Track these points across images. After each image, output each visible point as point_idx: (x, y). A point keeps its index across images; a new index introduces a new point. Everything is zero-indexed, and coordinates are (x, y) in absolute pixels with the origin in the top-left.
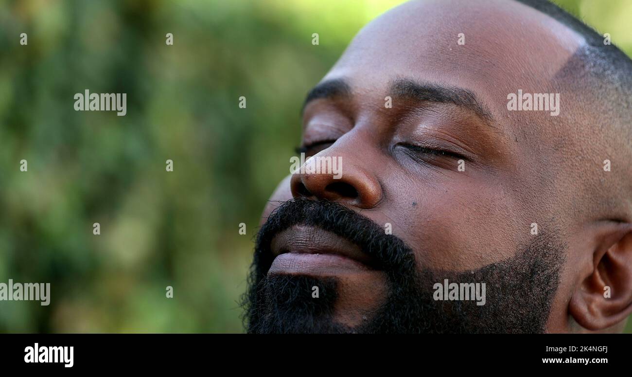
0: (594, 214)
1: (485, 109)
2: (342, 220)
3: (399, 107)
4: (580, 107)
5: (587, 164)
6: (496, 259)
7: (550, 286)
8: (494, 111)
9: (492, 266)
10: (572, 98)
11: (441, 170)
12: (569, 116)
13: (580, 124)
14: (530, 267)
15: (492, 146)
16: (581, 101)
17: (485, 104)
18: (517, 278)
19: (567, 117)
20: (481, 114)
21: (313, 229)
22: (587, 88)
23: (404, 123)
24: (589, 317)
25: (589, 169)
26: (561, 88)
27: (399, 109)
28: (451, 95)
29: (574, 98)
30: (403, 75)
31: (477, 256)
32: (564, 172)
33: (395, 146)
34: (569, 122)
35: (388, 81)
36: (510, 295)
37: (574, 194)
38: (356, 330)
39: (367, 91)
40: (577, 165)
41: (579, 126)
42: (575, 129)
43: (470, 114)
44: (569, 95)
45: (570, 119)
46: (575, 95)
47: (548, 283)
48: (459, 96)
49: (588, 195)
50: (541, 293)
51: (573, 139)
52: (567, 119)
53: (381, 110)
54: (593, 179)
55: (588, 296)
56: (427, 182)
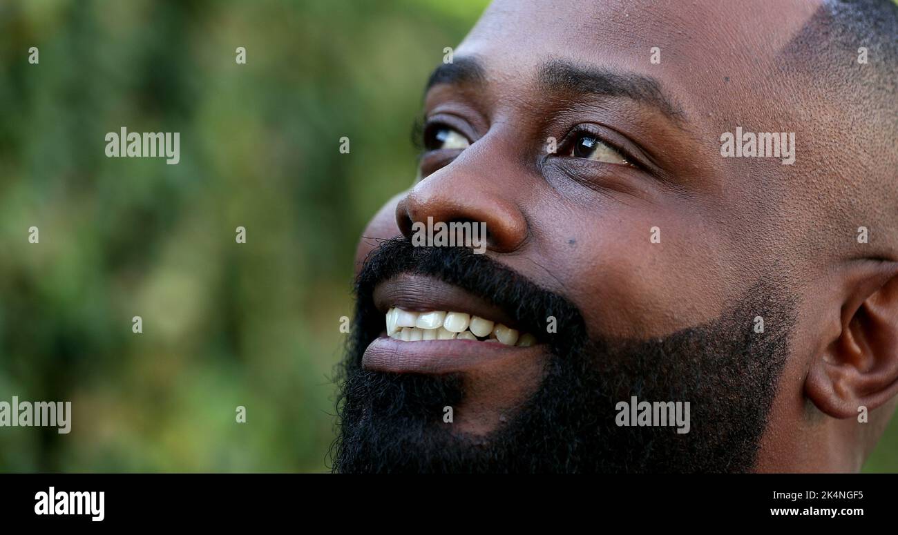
0: (842, 252)
1: (674, 105)
2: (472, 270)
3: (551, 101)
4: (819, 96)
5: (830, 180)
6: (694, 322)
7: (774, 359)
8: (689, 107)
9: (688, 331)
10: (808, 82)
11: (612, 193)
12: (803, 111)
13: (818, 122)
14: (743, 333)
15: (686, 159)
16: (820, 87)
17: (675, 97)
18: (724, 349)
19: (799, 111)
20: (670, 112)
21: (428, 279)
22: (831, 66)
23: (558, 124)
24: (835, 401)
25: (833, 187)
26: (791, 68)
27: (552, 104)
28: (625, 84)
29: (810, 83)
30: (556, 55)
31: (667, 316)
32: (795, 192)
33: (546, 158)
34: (802, 118)
35: (536, 64)
36: (715, 374)
37: (810, 225)
38: (487, 440)
39: (507, 78)
40: (814, 181)
41: (817, 124)
42: (812, 129)
43: (653, 112)
44: (803, 79)
45: (804, 115)
46: (812, 78)
47: (770, 356)
48: (637, 86)
49: (832, 225)
50: (760, 369)
51: (809, 144)
52: (798, 114)
53: (525, 105)
54: (839, 201)
55: (833, 369)
56: (590, 210)
